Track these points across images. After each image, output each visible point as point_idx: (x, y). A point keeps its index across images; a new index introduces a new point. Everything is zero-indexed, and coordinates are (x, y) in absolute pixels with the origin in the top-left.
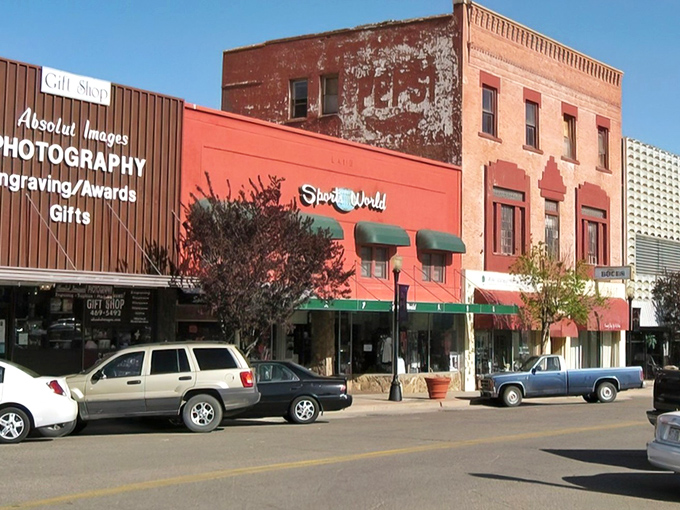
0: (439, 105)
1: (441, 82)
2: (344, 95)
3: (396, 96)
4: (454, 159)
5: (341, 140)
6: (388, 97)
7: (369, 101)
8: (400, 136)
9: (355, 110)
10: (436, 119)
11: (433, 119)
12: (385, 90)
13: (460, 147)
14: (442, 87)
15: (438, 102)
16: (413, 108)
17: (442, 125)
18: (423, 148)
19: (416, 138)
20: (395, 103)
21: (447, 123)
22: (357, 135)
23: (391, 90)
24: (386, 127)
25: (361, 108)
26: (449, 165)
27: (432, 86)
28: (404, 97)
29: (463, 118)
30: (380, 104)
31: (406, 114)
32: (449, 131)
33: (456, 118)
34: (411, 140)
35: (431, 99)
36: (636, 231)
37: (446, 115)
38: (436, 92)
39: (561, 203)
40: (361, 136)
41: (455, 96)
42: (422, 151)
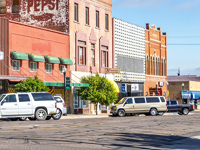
0: (60, 11)
1: (61, 2)
2: (21, 6)
3: (43, 7)
4: (66, 31)
5: (21, 23)
6: (39, 7)
7: (32, 9)
8: (45, 22)
9: (26, 12)
10: (59, 16)
11: (58, 16)
12: (39, 5)
13: (69, 27)
14: (61, 4)
15: (60, 10)
16: (50, 12)
17: (61, 18)
18: (54, 27)
19: (51, 23)
20: (42, 10)
21: (63, 18)
22: (27, 21)
23: (41, 5)
24: (39, 18)
25: (29, 11)
26: (64, 33)
27: (57, 4)
28: (46, 7)
29: (70, 16)
30: (36, 10)
31: (47, 14)
32: (64, 21)
33: (67, 16)
34: (49, 24)
35: (57, 9)
36: (117, 54)
37: (63, 15)
38: (59, 6)
39: (95, 45)
40: (29, 22)
41: (66, 8)
42: (54, 28)
